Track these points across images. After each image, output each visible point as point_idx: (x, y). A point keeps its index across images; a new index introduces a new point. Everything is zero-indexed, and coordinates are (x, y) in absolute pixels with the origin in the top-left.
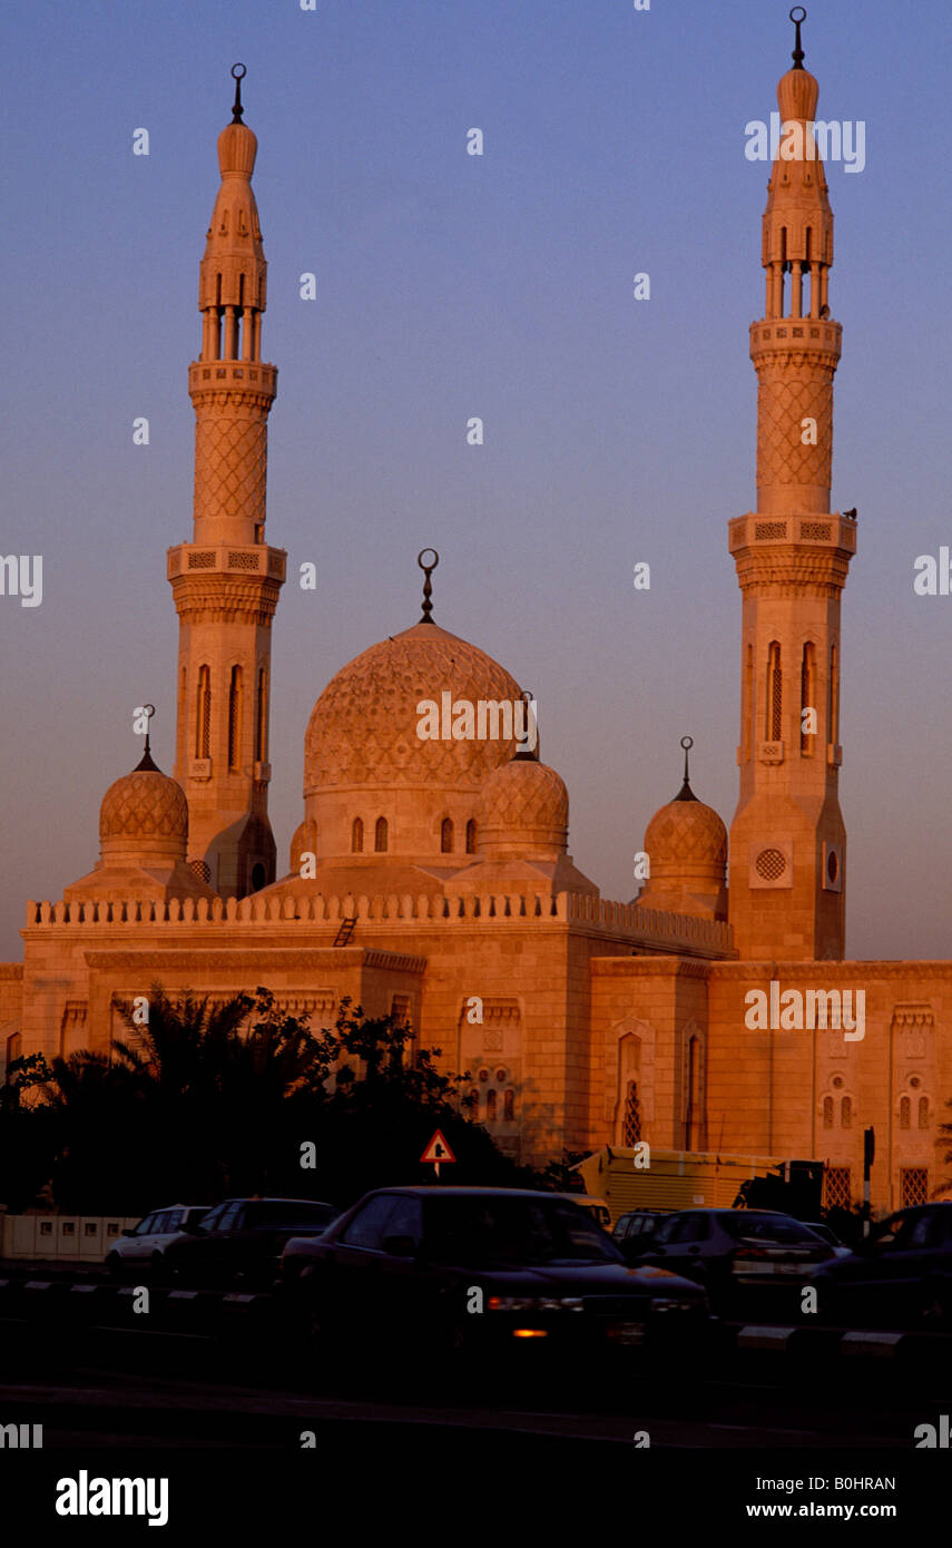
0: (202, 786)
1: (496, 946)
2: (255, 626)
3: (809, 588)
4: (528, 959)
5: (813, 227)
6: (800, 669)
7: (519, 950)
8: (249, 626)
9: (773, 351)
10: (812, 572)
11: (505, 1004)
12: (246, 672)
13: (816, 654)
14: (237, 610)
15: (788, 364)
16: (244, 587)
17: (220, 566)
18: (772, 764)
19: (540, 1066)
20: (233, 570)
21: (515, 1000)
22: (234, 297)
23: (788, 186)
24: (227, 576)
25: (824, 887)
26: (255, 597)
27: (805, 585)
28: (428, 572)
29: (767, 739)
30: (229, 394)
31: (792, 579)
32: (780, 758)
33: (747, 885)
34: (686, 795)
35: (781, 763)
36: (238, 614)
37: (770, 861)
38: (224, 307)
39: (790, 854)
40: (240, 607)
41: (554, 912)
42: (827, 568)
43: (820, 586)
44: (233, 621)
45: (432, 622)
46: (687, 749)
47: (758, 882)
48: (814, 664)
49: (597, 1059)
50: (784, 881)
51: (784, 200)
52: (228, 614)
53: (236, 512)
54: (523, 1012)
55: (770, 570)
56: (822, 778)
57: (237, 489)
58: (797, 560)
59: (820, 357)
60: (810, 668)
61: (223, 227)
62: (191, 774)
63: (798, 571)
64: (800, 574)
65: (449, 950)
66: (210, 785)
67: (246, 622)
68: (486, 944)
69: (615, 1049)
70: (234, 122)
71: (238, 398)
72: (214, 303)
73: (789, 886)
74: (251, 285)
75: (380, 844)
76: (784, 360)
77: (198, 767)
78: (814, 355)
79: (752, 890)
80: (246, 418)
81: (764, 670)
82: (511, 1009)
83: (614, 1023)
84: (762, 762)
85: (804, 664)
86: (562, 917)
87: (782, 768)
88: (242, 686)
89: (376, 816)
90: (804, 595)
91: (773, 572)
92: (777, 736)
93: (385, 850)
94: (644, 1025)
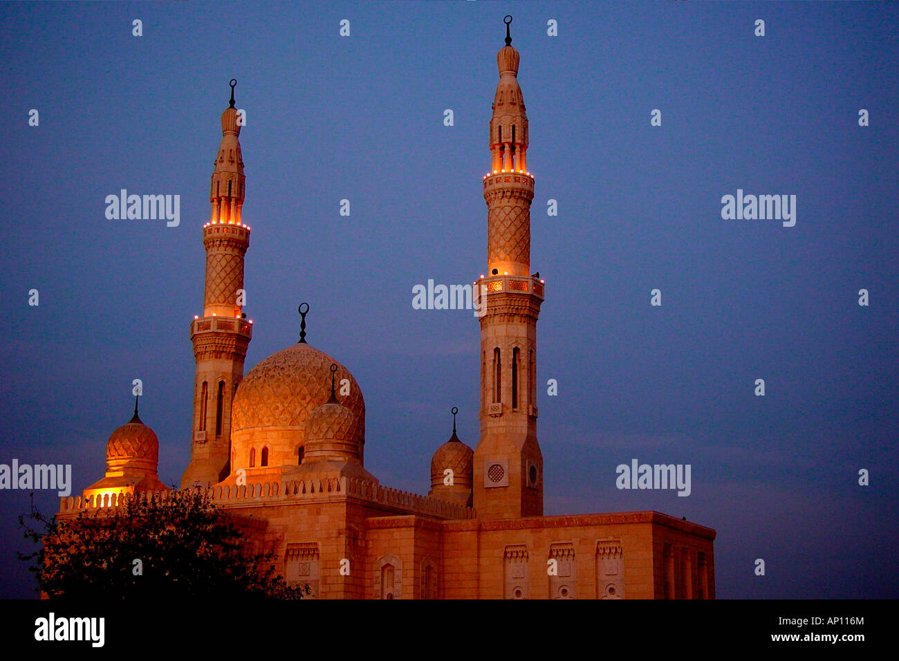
0: (202, 446)
1: (305, 511)
2: (232, 361)
3: (516, 317)
4: (324, 518)
5: (516, 125)
6: (511, 363)
7: (318, 513)
8: (229, 360)
9: (495, 190)
10: (517, 309)
11: (311, 547)
12: (227, 385)
13: (521, 355)
14: (222, 352)
15: (503, 197)
16: (226, 340)
17: (213, 328)
18: (496, 416)
19: (330, 584)
20: (220, 331)
21: (316, 544)
22: (226, 192)
23: (502, 104)
24: (217, 334)
25: (527, 486)
26: (232, 345)
27: (514, 316)
28: (304, 315)
29: (494, 402)
30: (221, 241)
31: (506, 312)
32: (500, 412)
33: (483, 485)
34: (454, 438)
35: (501, 415)
36: (223, 354)
37: (496, 472)
38: (220, 198)
39: (507, 466)
40: (225, 350)
41: (339, 489)
42: (526, 306)
43: (522, 316)
44: (220, 358)
45: (305, 342)
46: (455, 414)
47: (489, 483)
48: (520, 360)
49: (369, 581)
50: (504, 482)
51: (500, 112)
52: (217, 354)
53: (224, 302)
54: (320, 552)
55: (493, 308)
56: (525, 424)
57: (224, 290)
58: (508, 301)
59: (521, 193)
60: (517, 362)
61: (221, 158)
62: (196, 440)
63: (509, 308)
64: (510, 310)
65: (280, 515)
66: (206, 445)
67: (227, 359)
68: (301, 510)
69: (379, 574)
70: (230, 107)
71: (226, 243)
72: (216, 197)
73: (507, 485)
74: (234, 187)
75: (264, 463)
76: (500, 195)
77: (199, 436)
78: (517, 192)
79: (486, 488)
80: (230, 253)
81: (492, 364)
82: (314, 550)
83: (379, 558)
84: (490, 415)
85: (514, 360)
86: (343, 492)
87: (502, 418)
88: (225, 393)
89: (262, 446)
90: (513, 321)
91: (496, 309)
92: (499, 401)
93: (267, 465)
94: (395, 558)
